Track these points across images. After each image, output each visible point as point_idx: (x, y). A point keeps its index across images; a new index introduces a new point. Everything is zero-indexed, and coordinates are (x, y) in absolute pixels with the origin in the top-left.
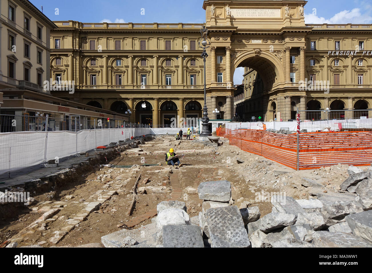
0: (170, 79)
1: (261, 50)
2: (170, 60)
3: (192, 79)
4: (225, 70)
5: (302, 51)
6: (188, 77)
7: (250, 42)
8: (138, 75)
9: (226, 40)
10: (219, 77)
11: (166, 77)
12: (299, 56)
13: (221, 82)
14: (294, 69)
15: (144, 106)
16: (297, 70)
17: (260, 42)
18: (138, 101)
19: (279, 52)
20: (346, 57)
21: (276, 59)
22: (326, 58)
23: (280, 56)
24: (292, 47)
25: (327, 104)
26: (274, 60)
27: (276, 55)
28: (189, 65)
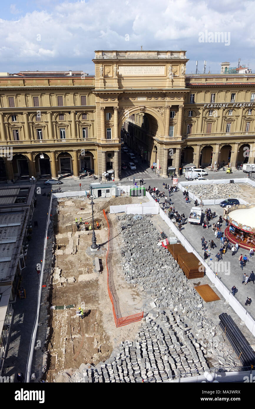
0: (64, 132)
1: (146, 106)
2: (63, 115)
3: (84, 131)
4: (113, 126)
5: (180, 109)
6: (80, 130)
7: (136, 99)
8: (34, 130)
9: (114, 100)
10: (108, 132)
11: (60, 130)
12: (178, 112)
13: (110, 138)
14: (173, 123)
15: (42, 157)
16: (176, 124)
17: (145, 99)
18: (37, 154)
19: (161, 108)
20: (219, 108)
21: (158, 114)
22: (202, 110)
23: (162, 111)
24: (172, 106)
25: (199, 150)
26: (156, 115)
27: (158, 111)
28: (81, 119)
